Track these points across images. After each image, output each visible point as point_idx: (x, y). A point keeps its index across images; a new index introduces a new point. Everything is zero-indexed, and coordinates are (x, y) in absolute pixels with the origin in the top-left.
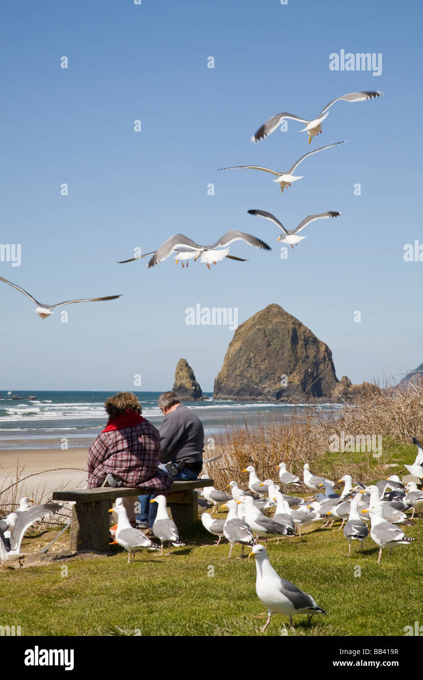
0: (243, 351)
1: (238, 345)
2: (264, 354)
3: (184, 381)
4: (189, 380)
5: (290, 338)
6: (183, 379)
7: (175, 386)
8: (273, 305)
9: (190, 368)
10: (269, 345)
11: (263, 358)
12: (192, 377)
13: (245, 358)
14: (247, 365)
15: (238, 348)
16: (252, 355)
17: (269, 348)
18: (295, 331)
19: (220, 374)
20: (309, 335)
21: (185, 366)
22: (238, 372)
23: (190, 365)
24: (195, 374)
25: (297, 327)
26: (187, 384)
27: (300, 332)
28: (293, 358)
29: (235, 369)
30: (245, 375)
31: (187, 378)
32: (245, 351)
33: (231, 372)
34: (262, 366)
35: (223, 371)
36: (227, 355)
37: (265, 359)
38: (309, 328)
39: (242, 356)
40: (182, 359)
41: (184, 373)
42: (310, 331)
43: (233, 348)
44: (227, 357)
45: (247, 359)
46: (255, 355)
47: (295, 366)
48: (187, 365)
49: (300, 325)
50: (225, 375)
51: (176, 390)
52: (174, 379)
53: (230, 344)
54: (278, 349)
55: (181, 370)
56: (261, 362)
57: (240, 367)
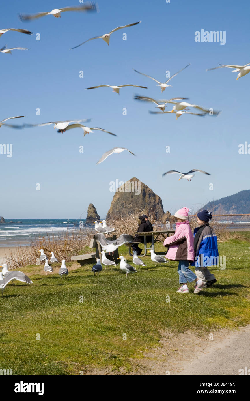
0: (120, 200)
1: (117, 197)
2: (130, 201)
3: (92, 214)
4: (94, 213)
5: (142, 193)
6: (91, 213)
7: (87, 216)
8: (134, 178)
9: (95, 208)
10: (132, 197)
11: (130, 203)
12: (96, 212)
13: (121, 203)
14: (122, 207)
15: (118, 198)
16: (124, 201)
17: (132, 198)
18: (144, 190)
19: (109, 210)
20: (151, 192)
21: (92, 207)
22: (118, 210)
23: (95, 206)
24: (97, 211)
25: (145, 188)
26: (93, 214)
27: (147, 191)
28: (144, 203)
29: (116, 208)
30: (121, 211)
31: (93, 213)
32: (121, 200)
33: (114, 210)
34: (129, 207)
35: (110, 209)
36: (113, 201)
37: (130, 204)
38: (151, 189)
39: (119, 202)
40: (91, 204)
41: (92, 210)
42: (152, 190)
43: (115, 198)
44: (112, 203)
45: (122, 203)
46: (126, 202)
47: (145, 206)
48: (93, 207)
49: (147, 187)
50: (112, 211)
51: (88, 218)
52: (87, 213)
53: (114, 197)
54: (136, 199)
55: (91, 209)
56: (129, 205)
57: (118, 207)
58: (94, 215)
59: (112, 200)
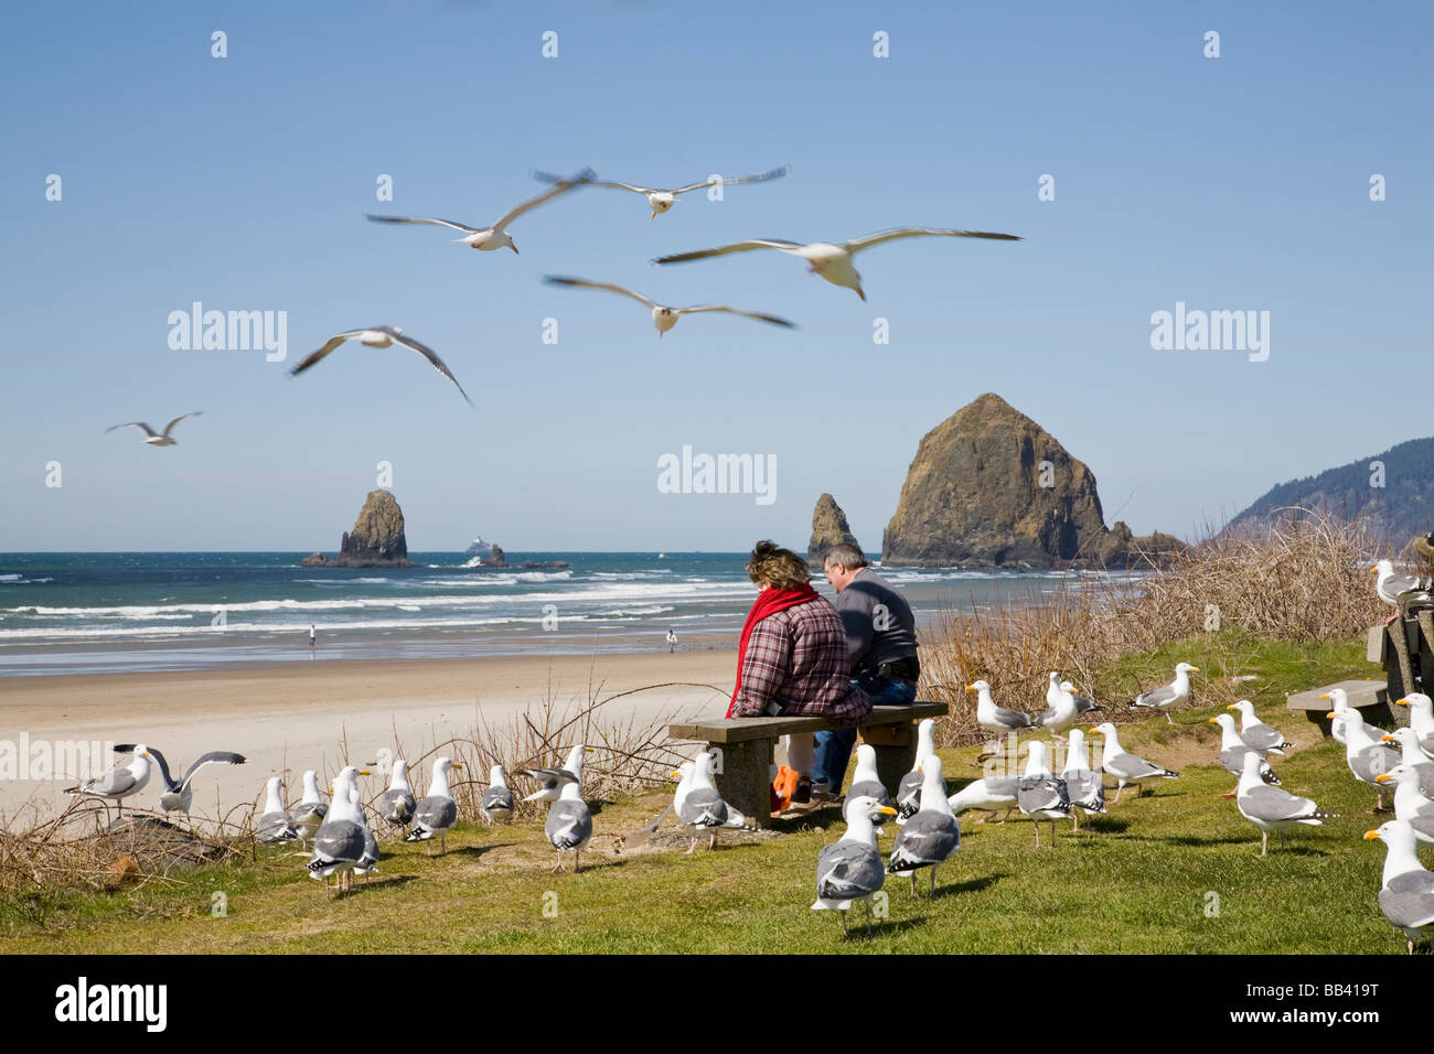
0: (934, 480)
1: (925, 468)
2: (973, 483)
3: (828, 534)
4: (837, 531)
5: (1020, 454)
6: (827, 529)
7: (812, 542)
8: (988, 395)
9: (839, 509)
10: (981, 468)
11: (971, 491)
12: (844, 527)
13: (938, 491)
14: (942, 504)
15: (925, 473)
16: (950, 485)
17: (982, 473)
18: (1028, 442)
19: (893, 520)
20: (1055, 449)
21: (829, 506)
22: (926, 516)
23: (839, 504)
24: (848, 521)
25: (1032, 434)
26: (833, 535)
27: (1037, 444)
28: (1026, 490)
29: (921, 511)
30: (939, 521)
31: (833, 528)
32: (938, 479)
33: (912, 518)
34: (969, 506)
35: (898, 515)
36: (907, 485)
37: (974, 493)
38: (1054, 436)
39: (933, 488)
40: (825, 495)
41: (829, 520)
42: (1056, 441)
43: (916, 474)
44: (906, 491)
45: (943, 492)
46: (956, 486)
47: (1030, 504)
48: (834, 505)
49: (1038, 430)
50: (904, 522)
51: (814, 550)
52: (812, 530)
53: (911, 467)
54: (997, 476)
55: (824, 513)
56: (968, 497)
57: (929, 507)
58: (836, 539)
59: (904, 481)
